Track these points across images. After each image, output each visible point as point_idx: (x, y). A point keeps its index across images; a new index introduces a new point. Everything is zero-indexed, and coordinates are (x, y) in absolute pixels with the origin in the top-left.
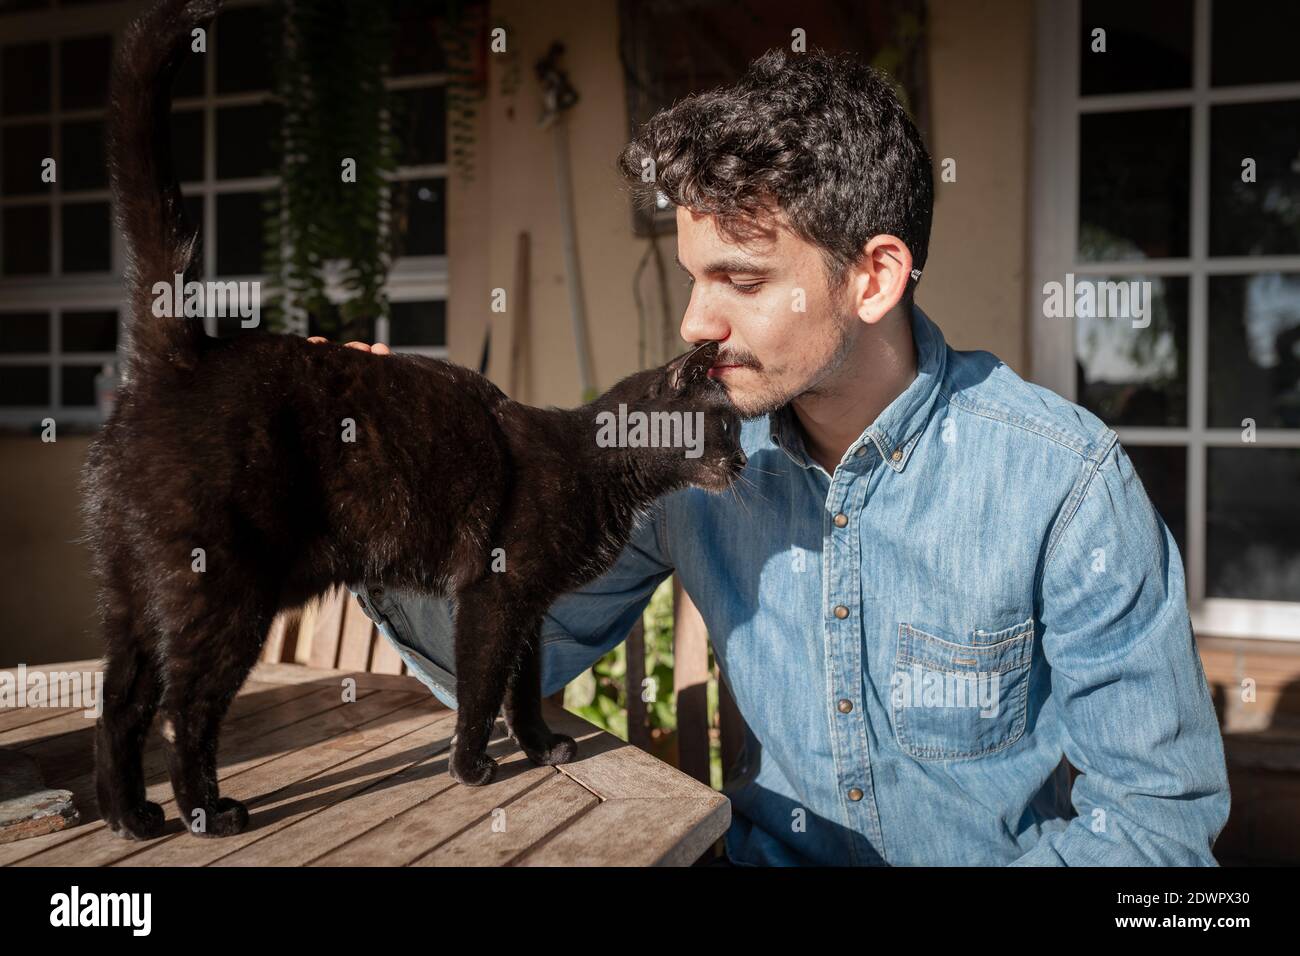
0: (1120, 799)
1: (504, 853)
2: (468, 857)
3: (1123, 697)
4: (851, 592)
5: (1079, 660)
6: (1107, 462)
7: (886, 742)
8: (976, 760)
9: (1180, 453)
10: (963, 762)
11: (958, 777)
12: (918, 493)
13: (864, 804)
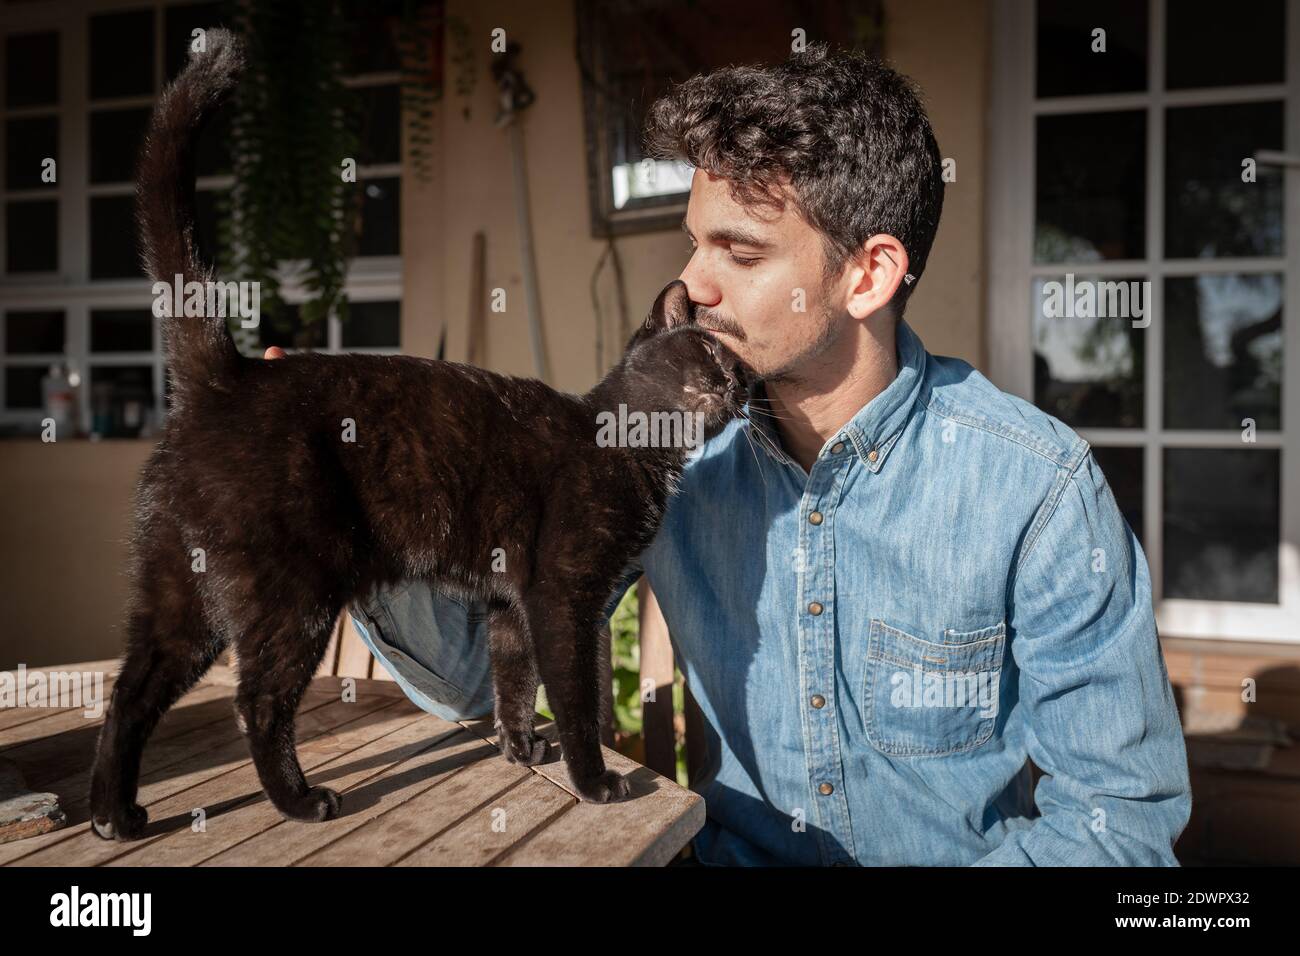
0: (1086, 800)
1: (488, 851)
2: (453, 855)
3: (1091, 702)
4: (825, 589)
5: (1049, 664)
6: (1081, 470)
7: (857, 739)
8: (942, 758)
9: (1136, 454)
10: (929, 759)
11: (924, 774)
12: (893, 495)
13: (834, 798)
